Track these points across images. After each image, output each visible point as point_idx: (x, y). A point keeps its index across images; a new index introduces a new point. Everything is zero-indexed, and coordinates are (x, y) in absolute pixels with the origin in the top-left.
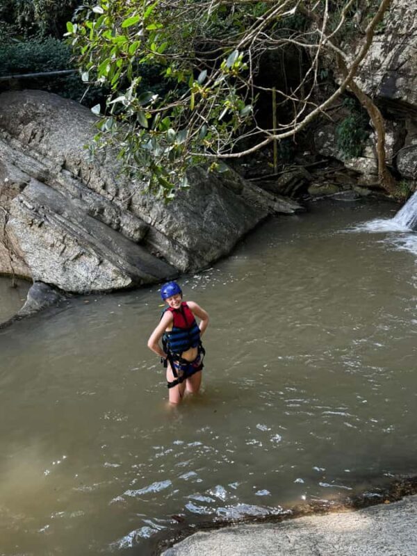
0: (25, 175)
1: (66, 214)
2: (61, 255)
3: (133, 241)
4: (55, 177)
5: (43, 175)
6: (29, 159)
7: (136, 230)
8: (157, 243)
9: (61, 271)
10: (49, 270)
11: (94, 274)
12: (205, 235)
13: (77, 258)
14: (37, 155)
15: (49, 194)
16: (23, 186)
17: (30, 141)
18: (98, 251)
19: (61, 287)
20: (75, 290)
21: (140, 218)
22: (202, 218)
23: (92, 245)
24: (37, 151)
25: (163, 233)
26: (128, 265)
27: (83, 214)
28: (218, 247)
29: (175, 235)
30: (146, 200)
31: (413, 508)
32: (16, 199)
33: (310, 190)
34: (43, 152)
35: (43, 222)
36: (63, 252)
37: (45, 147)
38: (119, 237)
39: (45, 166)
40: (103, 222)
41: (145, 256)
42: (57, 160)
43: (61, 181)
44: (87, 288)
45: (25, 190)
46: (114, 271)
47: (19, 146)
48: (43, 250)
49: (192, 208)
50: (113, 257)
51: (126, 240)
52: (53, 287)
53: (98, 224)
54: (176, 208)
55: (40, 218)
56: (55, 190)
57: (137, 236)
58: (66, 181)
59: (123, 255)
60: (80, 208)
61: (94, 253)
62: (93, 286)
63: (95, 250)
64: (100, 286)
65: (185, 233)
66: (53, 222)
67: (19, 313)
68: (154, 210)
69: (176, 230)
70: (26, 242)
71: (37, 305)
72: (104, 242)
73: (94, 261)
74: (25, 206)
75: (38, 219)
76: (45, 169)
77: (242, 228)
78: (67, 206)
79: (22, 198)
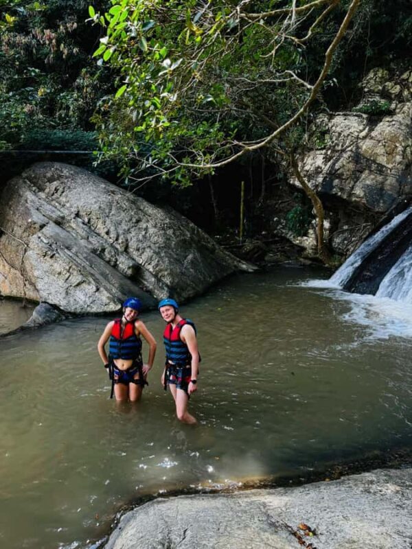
0: (46, 218)
1: (74, 250)
2: (65, 282)
3: (126, 276)
4: (69, 222)
5: (60, 220)
6: (51, 207)
7: (129, 268)
8: (145, 280)
9: (64, 295)
10: (54, 293)
11: (91, 299)
12: (184, 278)
13: (78, 284)
14: (57, 204)
15: (63, 234)
16: (42, 227)
17: (53, 194)
18: (96, 280)
19: (62, 308)
20: (73, 311)
21: (133, 259)
22: (183, 265)
23: (92, 275)
24: (57, 202)
25: (150, 272)
26: (119, 293)
27: (88, 252)
28: (194, 288)
29: (160, 274)
30: (140, 245)
31: (351, 485)
32: (35, 236)
33: (266, 258)
34: (62, 204)
35: (54, 255)
36: (67, 279)
37: (64, 200)
38: (116, 272)
39: (62, 213)
40: (103, 259)
41: (135, 289)
42: (73, 210)
43: (74, 225)
44: (84, 310)
45: (44, 230)
46: (108, 298)
47: (44, 197)
48: (52, 277)
49: (175, 256)
50: (108, 286)
51: (120, 275)
52: (55, 307)
53: (99, 260)
54: (163, 255)
55: (53, 251)
56: (68, 232)
57: (130, 272)
58: (78, 226)
59: (116, 285)
60: (86, 247)
61: (93, 282)
62: (89, 309)
63: (94, 280)
64: (94, 309)
65: (168, 274)
66: (62, 255)
67: (24, 325)
68: (145, 253)
69: (161, 270)
70: (38, 269)
71: (41, 320)
72: (102, 274)
73: (92, 288)
74: (42, 241)
75: (50, 252)
76: (61, 215)
77: (213, 277)
78: (76, 244)
79: (40, 235)
